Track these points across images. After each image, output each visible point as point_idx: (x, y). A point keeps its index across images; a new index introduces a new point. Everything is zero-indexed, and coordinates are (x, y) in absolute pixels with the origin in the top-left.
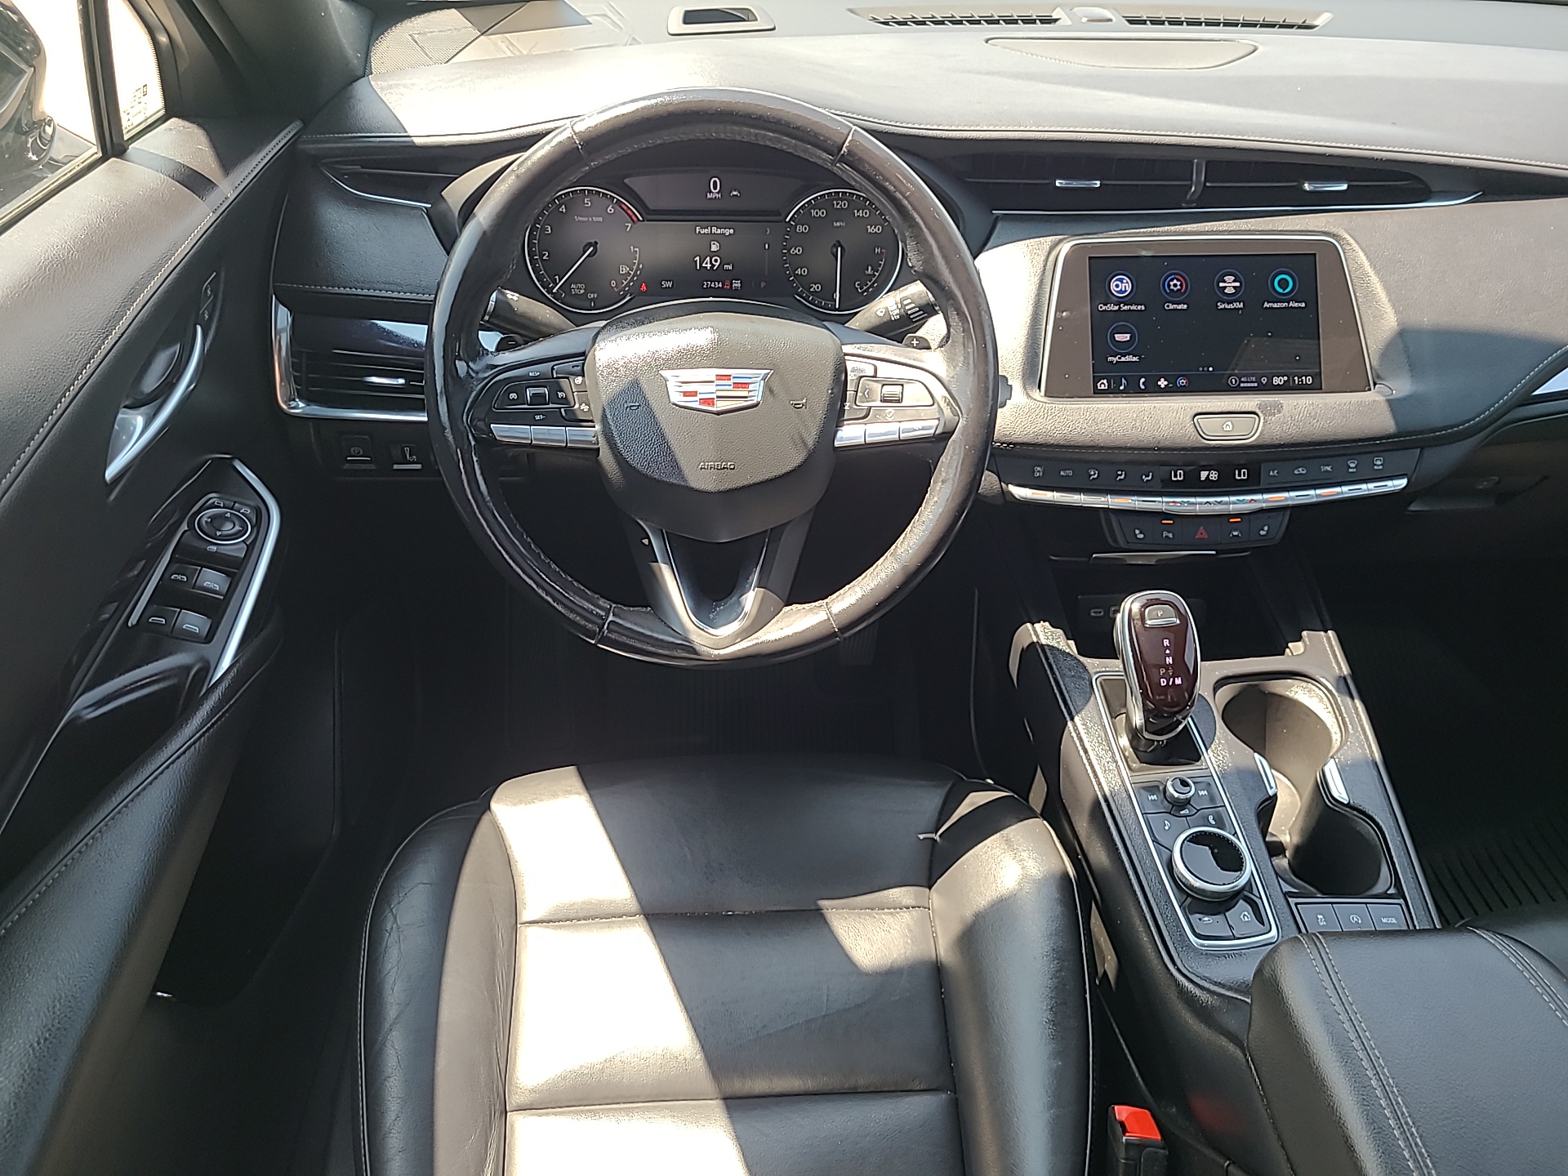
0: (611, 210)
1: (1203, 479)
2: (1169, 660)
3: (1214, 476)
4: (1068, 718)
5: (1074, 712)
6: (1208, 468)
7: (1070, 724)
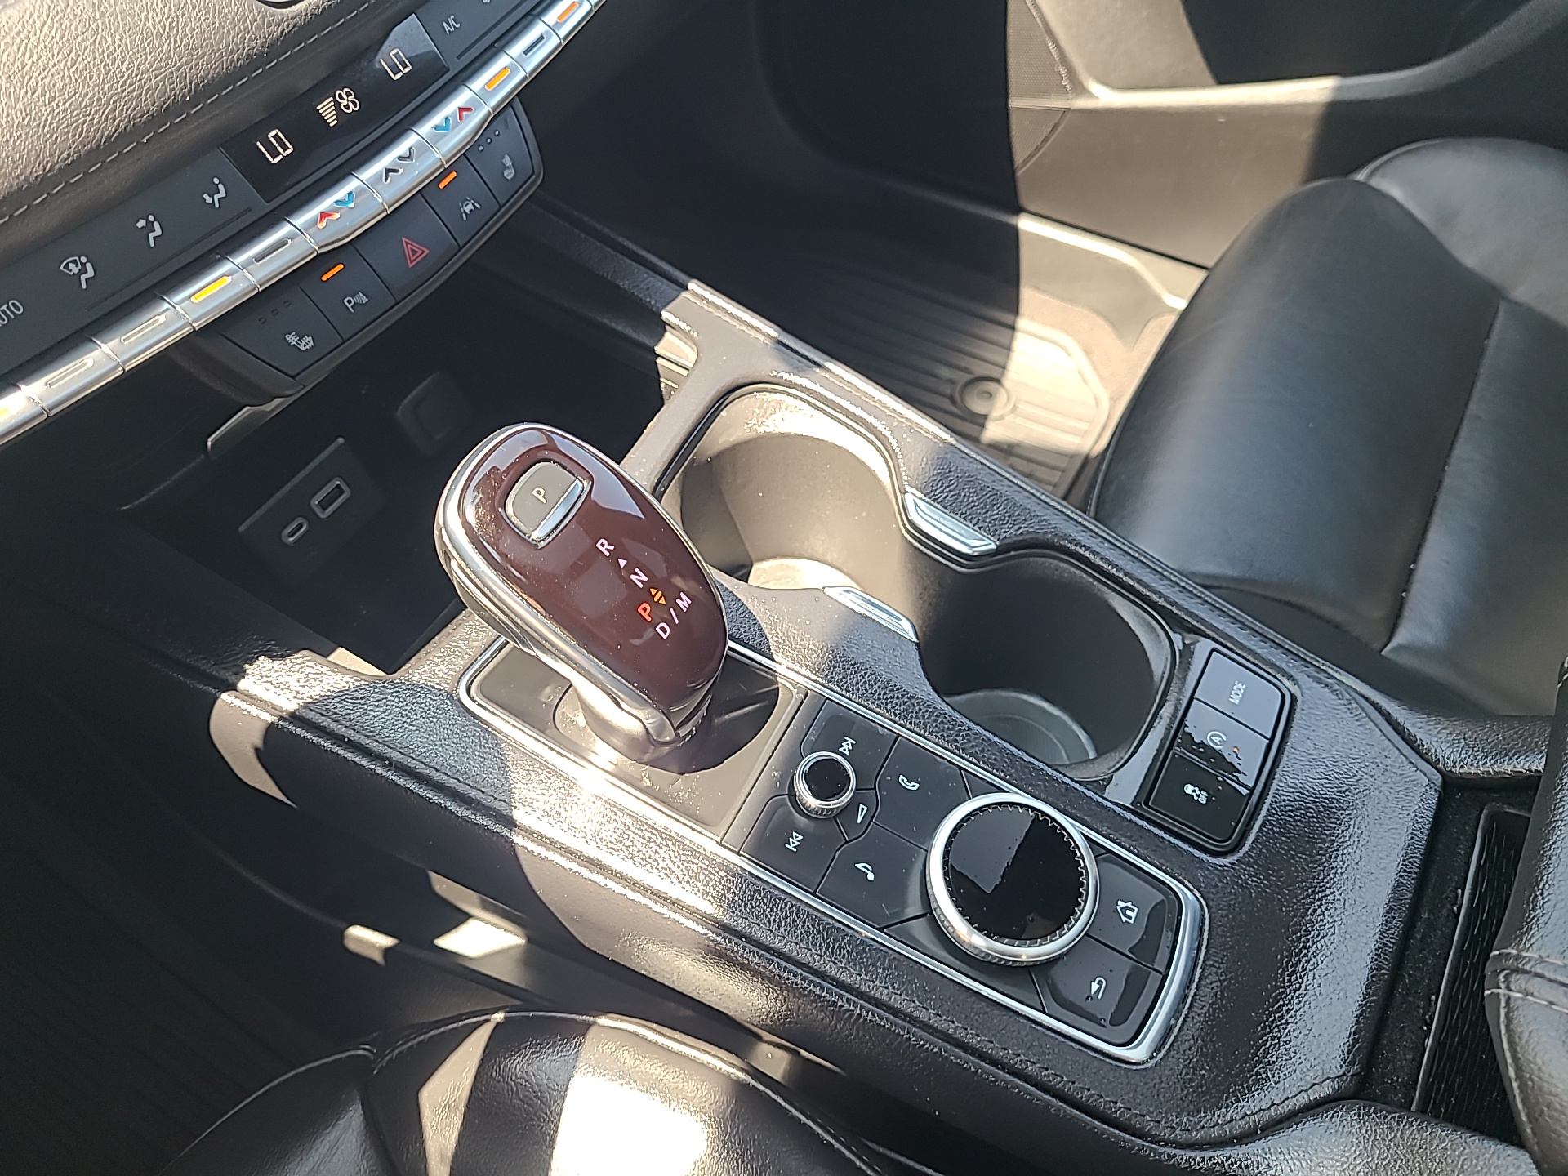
1: (332, 121)
2: (639, 578)
3: (349, 101)
4: (506, 832)
5: (500, 807)
6: (323, 89)
7: (518, 840)
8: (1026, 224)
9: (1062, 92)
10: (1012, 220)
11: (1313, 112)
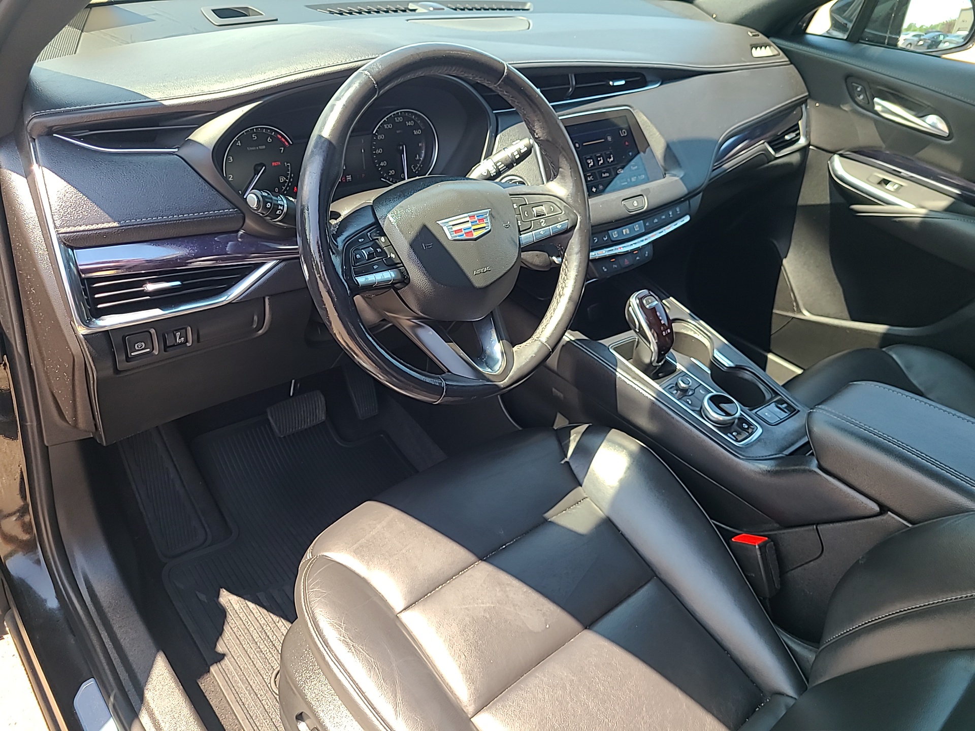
0: (270, 140)
4: (614, 371)
5: (615, 367)
8: (771, 356)
9: (793, 311)
10: (766, 354)
11: (879, 335)
